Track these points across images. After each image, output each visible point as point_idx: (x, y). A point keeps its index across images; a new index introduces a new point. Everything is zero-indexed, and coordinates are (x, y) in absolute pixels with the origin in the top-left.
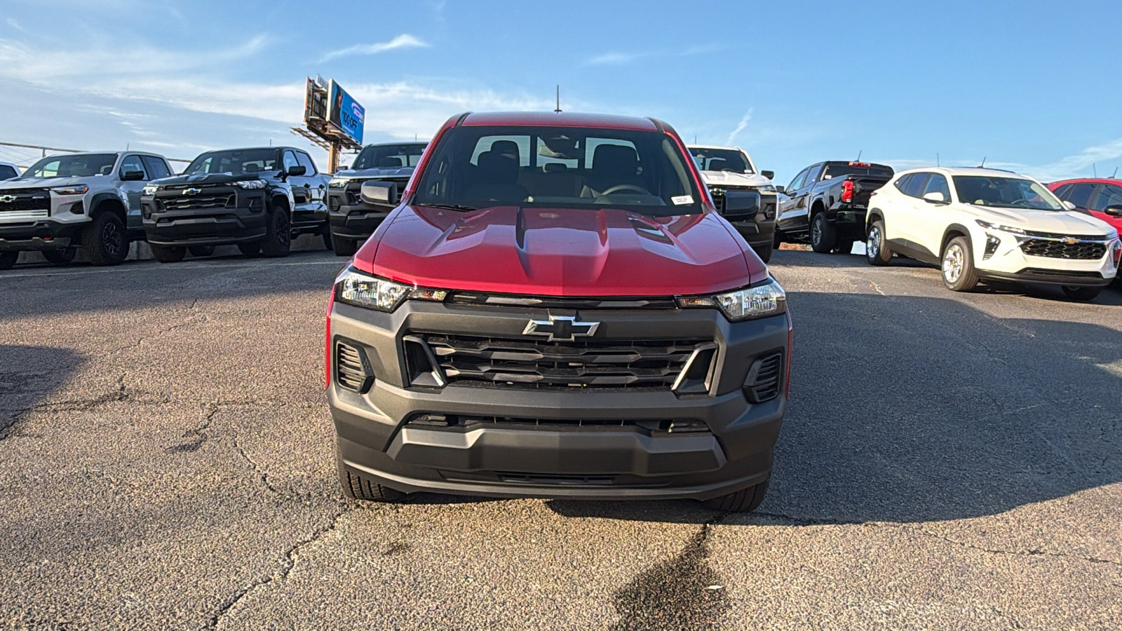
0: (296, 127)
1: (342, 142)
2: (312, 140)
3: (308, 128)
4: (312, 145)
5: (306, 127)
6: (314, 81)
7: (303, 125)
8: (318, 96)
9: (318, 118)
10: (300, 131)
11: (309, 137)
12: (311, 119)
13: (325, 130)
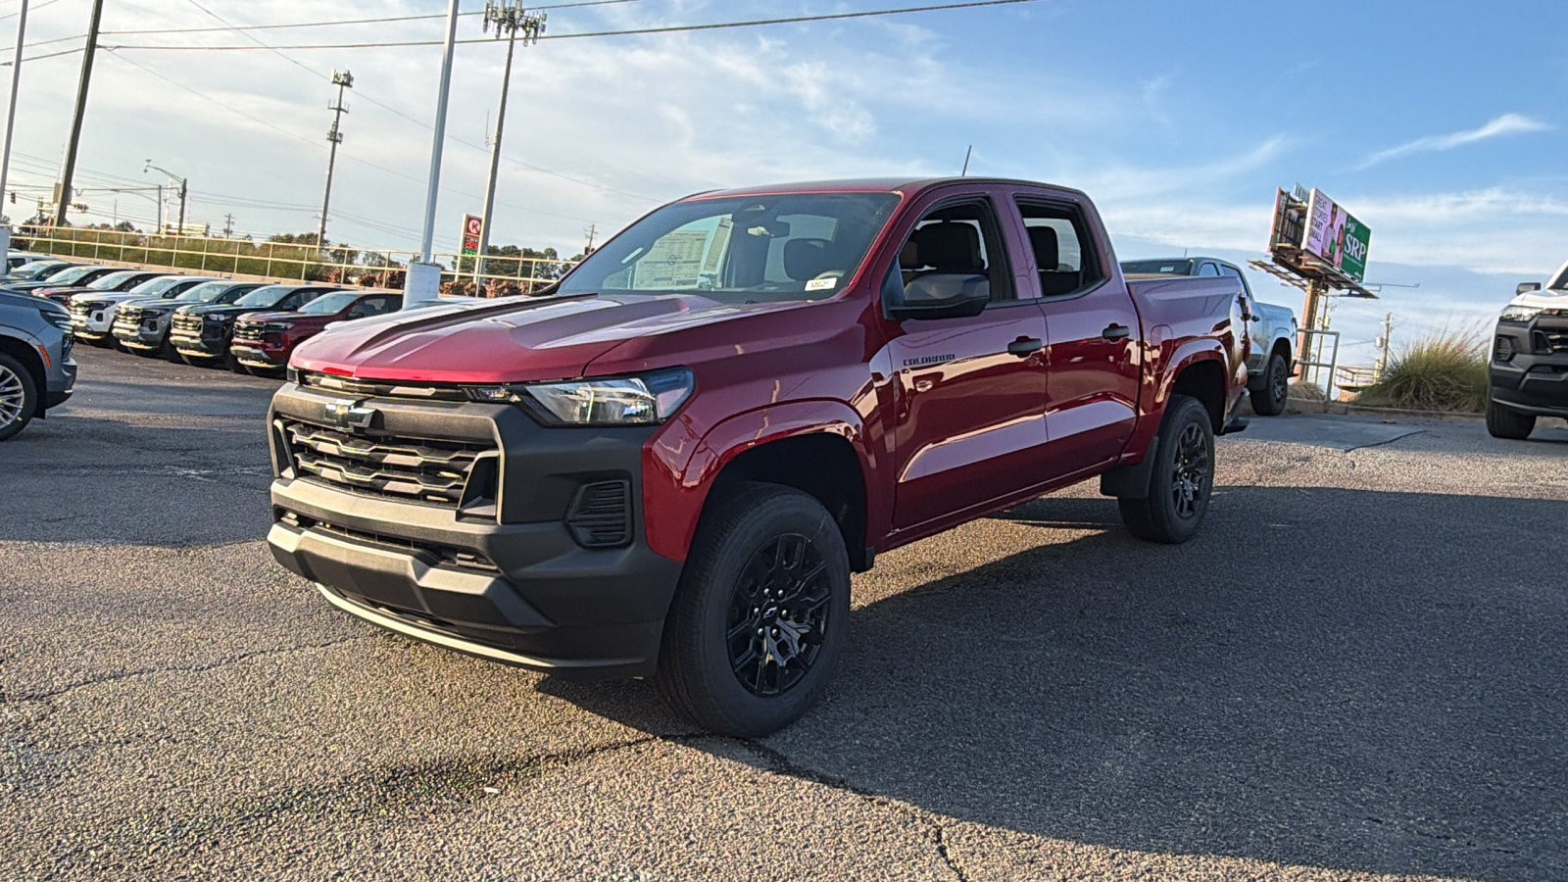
0: (1256, 260)
1: (1327, 280)
2: (1282, 278)
3: (1274, 260)
4: (1282, 284)
5: (1271, 258)
6: (1288, 193)
7: (1267, 256)
8: (1294, 214)
9: (1288, 245)
10: (1263, 265)
11: (1277, 273)
12: (1280, 247)
13: (1299, 262)
